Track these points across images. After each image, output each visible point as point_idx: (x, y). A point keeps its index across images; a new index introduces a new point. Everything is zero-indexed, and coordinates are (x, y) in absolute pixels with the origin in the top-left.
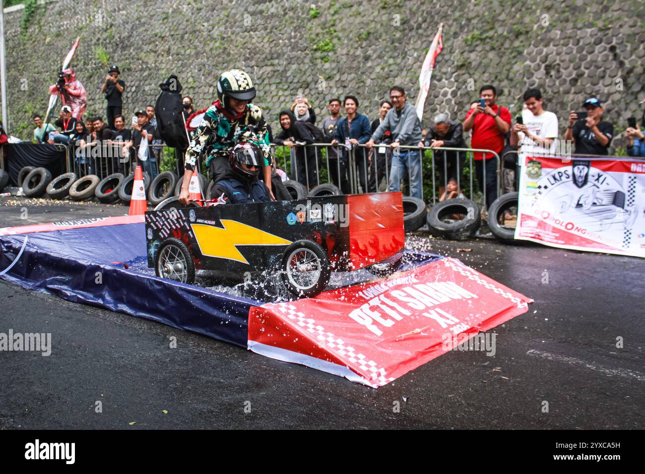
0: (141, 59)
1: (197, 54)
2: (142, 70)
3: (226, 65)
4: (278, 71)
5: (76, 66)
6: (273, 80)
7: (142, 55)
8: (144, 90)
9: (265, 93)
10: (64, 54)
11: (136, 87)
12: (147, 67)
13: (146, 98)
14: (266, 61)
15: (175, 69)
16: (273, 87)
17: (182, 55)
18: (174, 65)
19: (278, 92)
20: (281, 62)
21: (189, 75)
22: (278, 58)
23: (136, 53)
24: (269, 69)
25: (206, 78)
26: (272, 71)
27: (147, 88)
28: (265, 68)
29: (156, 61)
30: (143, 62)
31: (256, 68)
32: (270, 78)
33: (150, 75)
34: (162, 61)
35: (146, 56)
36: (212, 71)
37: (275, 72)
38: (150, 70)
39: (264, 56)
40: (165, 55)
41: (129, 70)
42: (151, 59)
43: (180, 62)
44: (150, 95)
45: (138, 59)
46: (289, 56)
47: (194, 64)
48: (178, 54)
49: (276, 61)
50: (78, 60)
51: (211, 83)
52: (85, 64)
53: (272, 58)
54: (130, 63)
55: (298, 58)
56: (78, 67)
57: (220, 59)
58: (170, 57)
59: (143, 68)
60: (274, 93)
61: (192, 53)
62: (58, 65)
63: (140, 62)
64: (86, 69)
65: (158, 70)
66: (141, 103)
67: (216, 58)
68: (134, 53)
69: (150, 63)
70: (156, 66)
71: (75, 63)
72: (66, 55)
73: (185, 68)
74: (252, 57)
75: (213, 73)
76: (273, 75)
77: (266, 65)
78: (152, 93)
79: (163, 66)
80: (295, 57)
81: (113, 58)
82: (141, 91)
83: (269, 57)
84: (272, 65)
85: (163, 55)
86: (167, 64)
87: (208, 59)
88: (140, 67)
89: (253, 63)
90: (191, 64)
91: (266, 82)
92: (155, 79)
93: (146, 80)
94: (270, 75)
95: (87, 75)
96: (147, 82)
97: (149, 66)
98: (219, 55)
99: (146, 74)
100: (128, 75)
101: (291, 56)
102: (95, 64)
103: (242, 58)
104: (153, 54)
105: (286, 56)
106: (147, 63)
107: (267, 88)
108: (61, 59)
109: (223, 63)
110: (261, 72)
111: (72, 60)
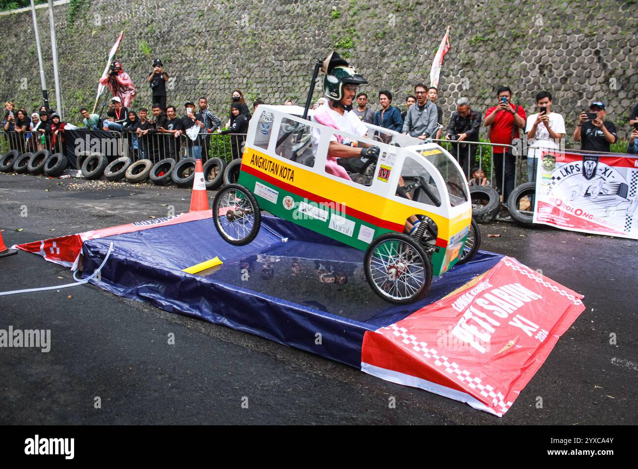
0: (180, 52)
1: (231, 48)
2: (181, 62)
3: (257, 58)
4: (304, 65)
5: (121, 57)
6: (300, 73)
7: (182, 48)
8: (184, 80)
9: (294, 84)
10: (109, 46)
11: (177, 77)
12: (186, 59)
13: (186, 87)
14: (294, 56)
15: (212, 61)
16: (301, 79)
17: (217, 49)
18: (211, 58)
19: (305, 83)
20: (307, 57)
21: (225, 67)
22: (303, 53)
23: (176, 47)
24: (297, 62)
25: (240, 70)
26: (299, 65)
27: (187, 78)
28: (292, 61)
29: (194, 54)
30: (182, 55)
31: (284, 62)
32: (297, 71)
33: (189, 66)
34: (200, 54)
35: (185, 49)
36: (245, 64)
37: (301, 65)
38: (189, 62)
39: (291, 51)
40: (202, 49)
41: (170, 61)
42: (190, 52)
43: (216, 55)
44: (190, 84)
45: (178, 52)
46: (314, 51)
47: (228, 58)
48: (214, 48)
49: (302, 56)
50: (122, 52)
51: (244, 74)
52: (129, 55)
53: (298, 53)
54: (171, 55)
55: (322, 53)
56: (123, 58)
57: (252, 53)
58: (207, 51)
59: (182, 60)
60: (302, 84)
61: (227, 48)
62: (104, 55)
63: (180, 54)
64: (130, 60)
65: (196, 62)
66: (182, 92)
67: (249, 52)
68: (174, 47)
69: (189, 56)
70: (194, 58)
71: (120, 55)
72: (111, 47)
73: (221, 61)
74: (281, 52)
75: (246, 66)
76: (300, 69)
77: (294, 60)
78: (192, 82)
79: (201, 58)
80: (319, 52)
81: (155, 50)
82: (181, 81)
83: (296, 52)
84: (299, 59)
85: (200, 49)
86: (204, 56)
87: (241, 52)
88: (180, 59)
89: (282, 57)
90: (225, 57)
91: (294, 74)
92: (193, 70)
93: (186, 71)
94: (297, 68)
95: (132, 65)
96: (187, 73)
97: (188, 58)
98: (251, 50)
99: (185, 65)
100: (169, 67)
101: (316, 52)
102: (139, 56)
103: (272, 53)
104: (191, 47)
105: (311, 52)
106: (186, 56)
107: (295, 80)
108: (106, 51)
109: (255, 57)
110: (289, 66)
111: (117, 52)
